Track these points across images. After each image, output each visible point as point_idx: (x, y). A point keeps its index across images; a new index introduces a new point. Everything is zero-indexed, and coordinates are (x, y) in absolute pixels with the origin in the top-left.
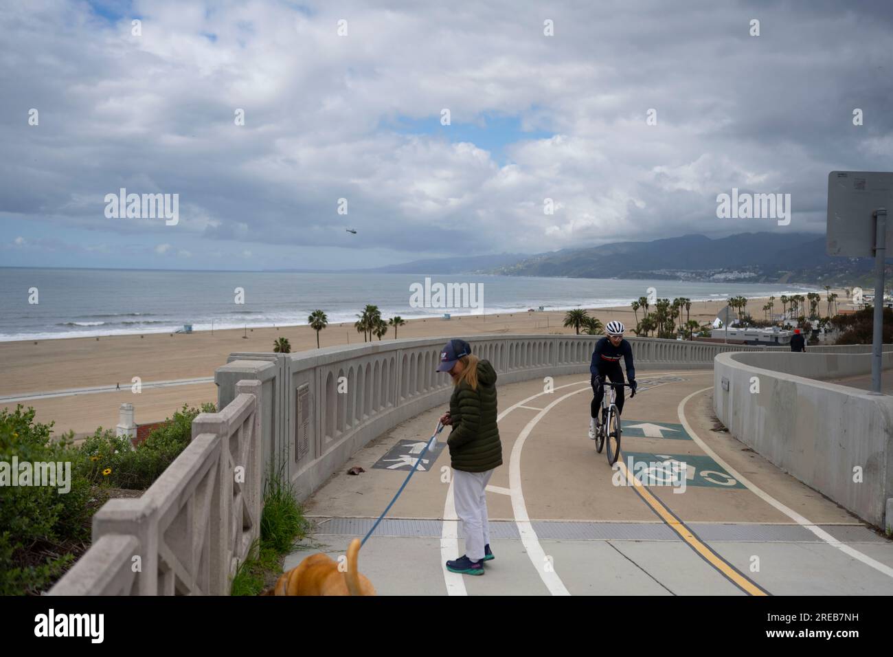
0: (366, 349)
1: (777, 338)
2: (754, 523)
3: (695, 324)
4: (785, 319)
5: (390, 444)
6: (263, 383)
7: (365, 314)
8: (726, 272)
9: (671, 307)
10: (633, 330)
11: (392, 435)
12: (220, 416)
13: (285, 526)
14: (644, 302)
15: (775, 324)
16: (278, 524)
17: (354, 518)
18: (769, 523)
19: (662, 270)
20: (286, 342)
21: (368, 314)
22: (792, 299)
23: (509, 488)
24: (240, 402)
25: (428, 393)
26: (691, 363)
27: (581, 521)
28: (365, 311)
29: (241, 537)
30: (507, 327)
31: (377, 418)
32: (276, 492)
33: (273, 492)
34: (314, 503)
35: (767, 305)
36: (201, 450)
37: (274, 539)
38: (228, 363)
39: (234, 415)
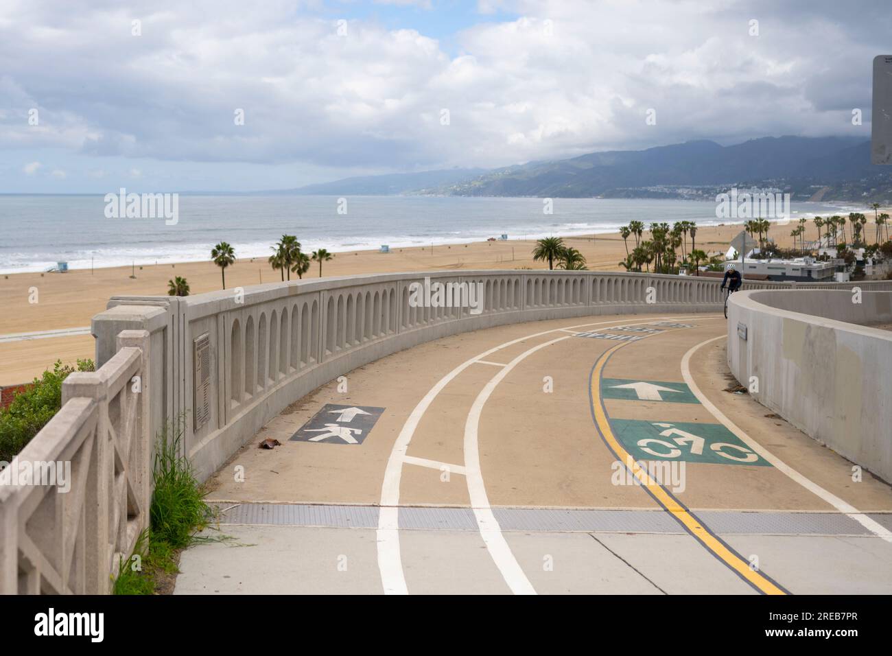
0: (281, 290)
1: (810, 272)
2: (781, 511)
3: (702, 255)
4: (820, 247)
5: (313, 410)
6: (151, 334)
7: (281, 247)
8: (741, 188)
9: (672, 233)
10: (623, 263)
11: (315, 398)
12: (97, 376)
13: (181, 514)
14: (637, 228)
15: (807, 253)
16: (172, 511)
17: (268, 503)
18: (800, 511)
19: (658, 187)
20: (184, 282)
21: (284, 246)
22: (829, 222)
23: (464, 466)
24: (123, 357)
25: (360, 345)
26: (698, 304)
27: (556, 507)
28: (281, 243)
29: (125, 527)
30: (461, 261)
31: (296, 377)
32: (169, 470)
33: (165, 470)
34: (217, 484)
35: (796, 229)
36: (72, 419)
37: (167, 530)
38: (107, 309)
39: (114, 374)
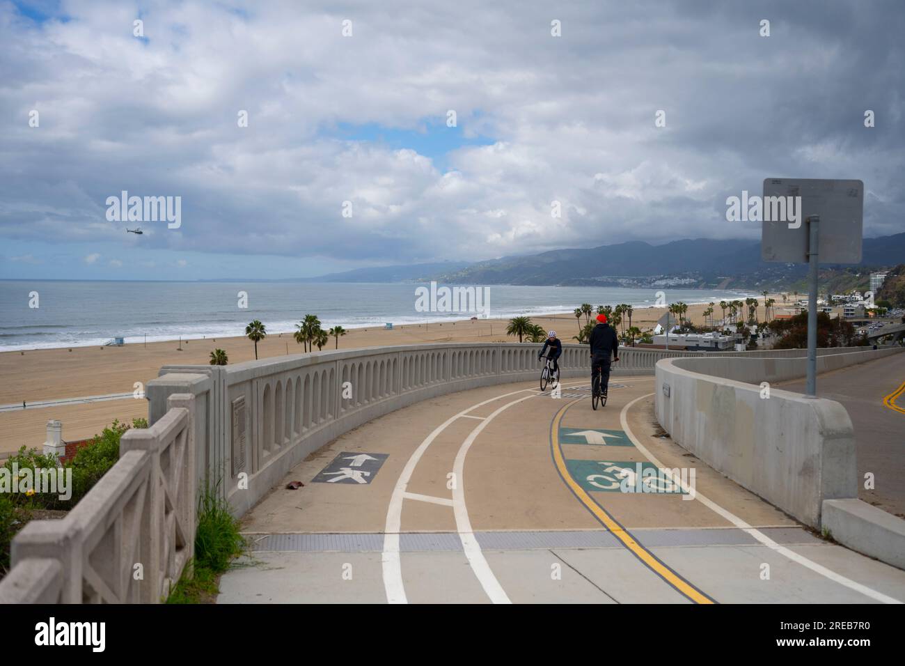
0: (305, 359)
1: (717, 343)
2: (694, 528)
3: (637, 331)
4: (724, 324)
5: (330, 457)
6: (197, 396)
7: (304, 324)
8: (666, 279)
9: (614, 314)
10: (576, 337)
11: (332, 447)
12: (150, 432)
13: (220, 544)
14: (587, 309)
15: (715, 329)
16: (213, 542)
17: (293, 534)
18: (708, 528)
19: (604, 277)
20: (223, 354)
21: (307, 324)
22: (731, 305)
23: (451, 498)
24: (172, 416)
25: (369, 404)
26: (633, 369)
27: (524, 530)
28: (304, 321)
29: (174, 557)
30: (450, 336)
31: (316, 430)
32: (211, 509)
33: (208, 509)
34: (251, 519)
35: (707, 311)
36: (129, 468)
37: (209, 558)
38: (159, 376)
39: (165, 431)
